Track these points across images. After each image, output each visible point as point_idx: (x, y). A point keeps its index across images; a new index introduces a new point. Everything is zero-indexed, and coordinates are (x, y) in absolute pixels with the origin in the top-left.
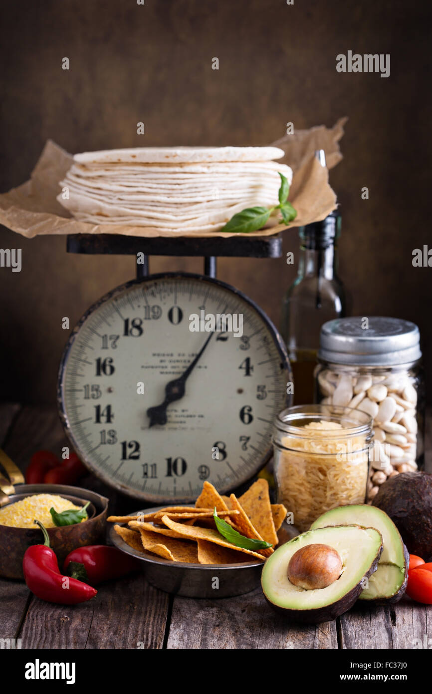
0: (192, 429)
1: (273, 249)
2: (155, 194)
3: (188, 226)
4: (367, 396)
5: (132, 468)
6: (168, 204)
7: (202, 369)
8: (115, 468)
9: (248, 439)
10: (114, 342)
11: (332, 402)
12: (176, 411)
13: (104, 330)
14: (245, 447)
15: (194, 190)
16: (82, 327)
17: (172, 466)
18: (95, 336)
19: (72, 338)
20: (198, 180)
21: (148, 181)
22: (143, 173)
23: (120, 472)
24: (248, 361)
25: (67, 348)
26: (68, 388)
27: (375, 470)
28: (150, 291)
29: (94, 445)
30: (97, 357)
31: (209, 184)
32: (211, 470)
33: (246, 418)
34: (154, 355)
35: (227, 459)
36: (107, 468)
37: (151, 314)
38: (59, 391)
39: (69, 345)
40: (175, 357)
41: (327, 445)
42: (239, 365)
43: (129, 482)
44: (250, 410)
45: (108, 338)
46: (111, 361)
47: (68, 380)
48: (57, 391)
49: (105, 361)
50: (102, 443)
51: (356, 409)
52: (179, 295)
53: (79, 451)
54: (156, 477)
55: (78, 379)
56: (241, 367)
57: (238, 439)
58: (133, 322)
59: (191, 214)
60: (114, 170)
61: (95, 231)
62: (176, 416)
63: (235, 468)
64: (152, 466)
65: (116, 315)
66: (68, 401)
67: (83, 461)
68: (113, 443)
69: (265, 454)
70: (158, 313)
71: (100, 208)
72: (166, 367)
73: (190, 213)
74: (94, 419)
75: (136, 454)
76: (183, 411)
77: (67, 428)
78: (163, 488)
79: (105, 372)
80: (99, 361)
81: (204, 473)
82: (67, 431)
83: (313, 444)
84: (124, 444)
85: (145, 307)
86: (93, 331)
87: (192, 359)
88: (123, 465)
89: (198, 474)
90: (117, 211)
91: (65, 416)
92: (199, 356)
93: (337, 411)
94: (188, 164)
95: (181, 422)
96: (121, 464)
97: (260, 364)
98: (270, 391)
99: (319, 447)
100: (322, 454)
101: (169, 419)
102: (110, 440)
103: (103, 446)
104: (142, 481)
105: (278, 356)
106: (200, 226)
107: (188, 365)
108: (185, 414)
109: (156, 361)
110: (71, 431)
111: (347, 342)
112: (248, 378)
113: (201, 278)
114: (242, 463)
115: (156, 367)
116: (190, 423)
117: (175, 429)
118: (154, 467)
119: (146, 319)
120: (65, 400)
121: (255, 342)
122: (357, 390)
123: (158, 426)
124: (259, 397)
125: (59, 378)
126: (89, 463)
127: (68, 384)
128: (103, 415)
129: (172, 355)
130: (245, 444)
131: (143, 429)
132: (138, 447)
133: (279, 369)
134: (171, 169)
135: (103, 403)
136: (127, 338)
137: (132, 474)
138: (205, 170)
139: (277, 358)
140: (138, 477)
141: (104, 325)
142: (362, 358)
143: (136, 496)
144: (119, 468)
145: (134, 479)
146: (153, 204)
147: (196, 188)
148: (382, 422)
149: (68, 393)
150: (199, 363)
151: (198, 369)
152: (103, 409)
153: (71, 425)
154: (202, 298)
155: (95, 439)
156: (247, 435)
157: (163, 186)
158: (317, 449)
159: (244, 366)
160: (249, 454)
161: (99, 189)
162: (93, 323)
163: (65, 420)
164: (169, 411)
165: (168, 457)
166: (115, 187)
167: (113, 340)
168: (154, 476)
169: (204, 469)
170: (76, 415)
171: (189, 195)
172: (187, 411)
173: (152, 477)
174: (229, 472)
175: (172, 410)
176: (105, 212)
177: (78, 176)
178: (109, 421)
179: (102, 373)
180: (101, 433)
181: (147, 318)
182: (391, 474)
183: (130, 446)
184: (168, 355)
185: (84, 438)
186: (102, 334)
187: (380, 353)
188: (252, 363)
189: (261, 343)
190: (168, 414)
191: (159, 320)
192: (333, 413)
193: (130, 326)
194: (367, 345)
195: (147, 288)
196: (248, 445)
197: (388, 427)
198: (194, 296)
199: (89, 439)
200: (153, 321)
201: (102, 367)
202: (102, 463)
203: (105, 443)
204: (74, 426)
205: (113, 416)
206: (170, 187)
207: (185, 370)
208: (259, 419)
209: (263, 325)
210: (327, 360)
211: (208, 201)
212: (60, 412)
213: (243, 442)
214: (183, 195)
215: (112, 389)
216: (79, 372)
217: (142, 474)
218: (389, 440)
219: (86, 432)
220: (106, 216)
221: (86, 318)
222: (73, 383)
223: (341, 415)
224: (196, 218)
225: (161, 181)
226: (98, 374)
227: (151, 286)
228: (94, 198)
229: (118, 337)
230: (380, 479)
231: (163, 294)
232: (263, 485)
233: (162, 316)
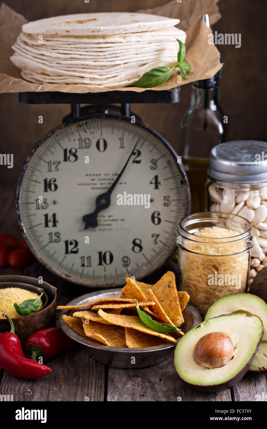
0: (117, 230)
1: (174, 96)
2: (85, 59)
3: (110, 83)
4: (245, 204)
5: (73, 260)
6: (94, 67)
7: (122, 185)
8: (60, 260)
9: (158, 236)
10: (57, 166)
11: (220, 209)
12: (104, 216)
13: (49, 157)
14: (155, 242)
15: (114, 55)
16: (33, 158)
17: (102, 258)
18: (42, 162)
19: (25, 166)
20: (117, 48)
21: (79, 49)
22: (75, 43)
23: (64, 263)
24: (156, 178)
25: (22, 173)
26: (24, 202)
27: (252, 258)
28: (82, 128)
29: (44, 244)
30: (44, 178)
31: (125, 51)
32: (131, 260)
33: (156, 220)
34: (87, 175)
35: (143, 251)
36: (54, 260)
37: (84, 144)
38: (17, 206)
39: (24, 171)
40: (103, 177)
41: (218, 248)
42: (150, 182)
43: (71, 271)
44: (159, 214)
45: (52, 163)
46: (55, 181)
47: (24, 196)
48: (15, 206)
49: (50, 181)
50: (50, 242)
51: (237, 215)
52: (104, 130)
53: (33, 250)
54: (90, 266)
55: (31, 194)
56: (151, 183)
57: (151, 236)
58: (70, 151)
59: (112, 74)
60: (53, 41)
61: (40, 90)
62: (104, 220)
63: (149, 258)
64: (87, 258)
65: (57, 145)
66: (24, 212)
67: (37, 257)
68: (58, 242)
69: (171, 248)
70: (88, 143)
71: (43, 70)
72: (96, 184)
73: (111, 72)
74: (44, 225)
75: (75, 249)
76: (109, 216)
77: (24, 233)
78: (96, 274)
79: (50, 189)
80: (45, 181)
81: (126, 262)
82: (24, 236)
83: (208, 248)
84: (66, 242)
85: (79, 139)
86: (41, 159)
87: (115, 178)
88: (66, 257)
89: (122, 263)
90: (56, 72)
91: (22, 224)
92: (120, 176)
93: (223, 216)
94: (109, 36)
95: (108, 225)
96: (65, 257)
97: (165, 180)
98: (173, 200)
99: (212, 250)
100: (215, 256)
101: (99, 223)
102: (56, 240)
103: (50, 244)
104: (80, 269)
105: (178, 173)
106: (119, 82)
107: (113, 182)
108: (111, 218)
109: (88, 180)
110: (27, 235)
111: (231, 166)
112: (157, 190)
113: (120, 118)
114: (154, 254)
115: (89, 184)
116: (114, 225)
117: (104, 230)
118: (89, 258)
119: (79, 148)
120: (22, 212)
121: (161, 163)
122: (238, 200)
123: (91, 228)
124: (165, 205)
125: (17, 196)
126: (41, 259)
127: (24, 199)
128: (50, 221)
129: (100, 175)
130: (156, 239)
131: (80, 230)
132: (77, 244)
133: (180, 183)
134: (97, 41)
135: (50, 211)
136: (66, 163)
137: (73, 264)
138: (122, 40)
139: (178, 175)
140: (77, 266)
141: (49, 153)
142: (242, 177)
143: (77, 282)
144: (63, 261)
145: (74, 268)
146: (83, 67)
147: (116, 54)
148: (257, 224)
149: (24, 205)
150: (120, 181)
151: (120, 185)
152: (50, 217)
153: (27, 229)
154: (121, 132)
155: (45, 239)
156: (157, 234)
157: (91, 53)
158: (211, 252)
159: (154, 181)
160: (159, 247)
161: (42, 55)
162: (41, 153)
163: (22, 227)
164: (99, 217)
165: (99, 251)
166: (54, 54)
167: (56, 165)
168: (89, 265)
169: (126, 259)
170: (30, 222)
171: (110, 59)
172: (112, 216)
173: (88, 266)
174: (145, 261)
175: (101, 216)
176: (47, 73)
177: (25, 43)
178: (54, 225)
179: (48, 190)
180: (49, 234)
181: (81, 148)
182: (264, 259)
183: (71, 244)
184: (97, 175)
185: (36, 238)
186: (48, 161)
187: (256, 173)
188: (159, 179)
189: (166, 165)
190: (98, 219)
191: (90, 148)
192: (220, 217)
193: (68, 154)
194: (246, 168)
195: (80, 126)
196: (158, 240)
197: (262, 227)
198: (115, 130)
199: (41, 239)
200: (85, 150)
201: (48, 185)
202: (51, 257)
203: (52, 242)
204: (29, 230)
205: (57, 222)
206: (96, 54)
207: (110, 186)
208: (166, 221)
209: (167, 151)
210: (216, 178)
211: (125, 64)
212: (18, 221)
213: (154, 238)
214: (106, 60)
215: (56, 202)
216: (31, 189)
217: (81, 265)
218: (262, 235)
219: (38, 234)
220: (48, 75)
221: (35, 151)
222: (27, 198)
223: (226, 219)
224: (115, 77)
225: (89, 50)
226: (46, 190)
227: (83, 124)
228: (39, 62)
229: (59, 163)
230: (256, 264)
231: (92, 130)
232: (171, 276)
233: (92, 146)
